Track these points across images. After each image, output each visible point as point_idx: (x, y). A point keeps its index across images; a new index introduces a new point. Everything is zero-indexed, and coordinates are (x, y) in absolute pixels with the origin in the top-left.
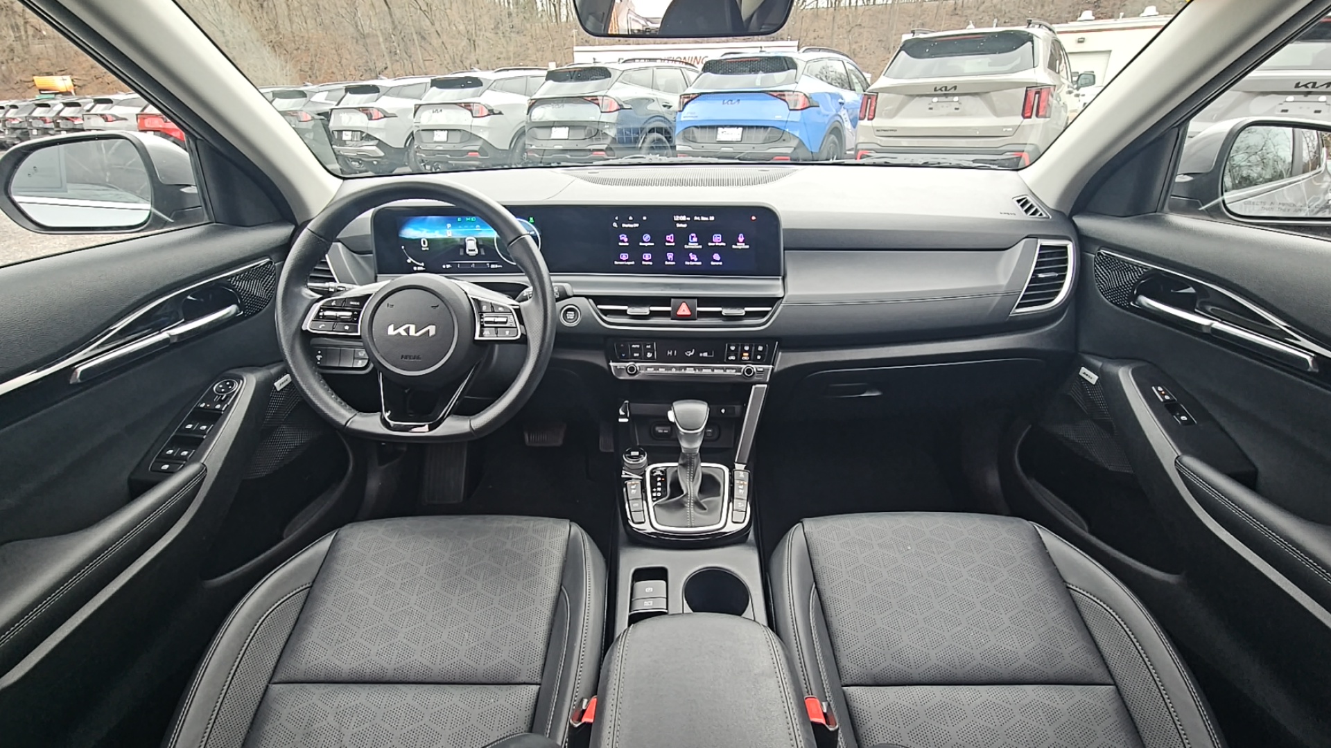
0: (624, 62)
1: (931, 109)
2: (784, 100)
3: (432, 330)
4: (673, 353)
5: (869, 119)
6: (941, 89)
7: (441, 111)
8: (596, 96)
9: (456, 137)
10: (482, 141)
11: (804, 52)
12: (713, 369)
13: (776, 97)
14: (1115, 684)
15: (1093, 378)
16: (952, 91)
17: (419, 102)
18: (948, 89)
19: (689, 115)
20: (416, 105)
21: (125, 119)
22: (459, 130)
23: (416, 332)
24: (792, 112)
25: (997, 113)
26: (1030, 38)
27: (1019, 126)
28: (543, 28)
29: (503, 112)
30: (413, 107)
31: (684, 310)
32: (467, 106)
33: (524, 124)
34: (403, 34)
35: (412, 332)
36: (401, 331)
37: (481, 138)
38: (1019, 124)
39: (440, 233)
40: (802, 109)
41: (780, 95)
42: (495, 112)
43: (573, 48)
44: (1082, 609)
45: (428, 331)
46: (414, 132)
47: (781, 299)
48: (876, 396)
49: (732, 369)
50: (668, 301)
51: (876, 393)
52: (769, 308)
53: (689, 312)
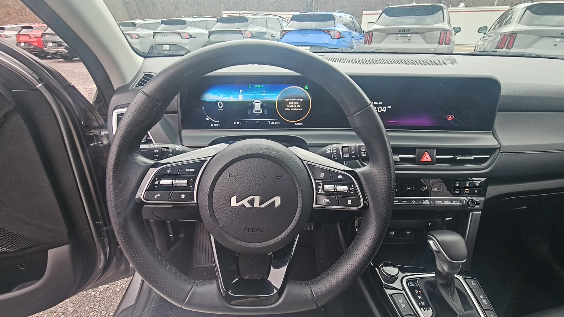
0: (254, 15)
1: (397, 40)
2: (329, 34)
3: (277, 201)
4: (412, 188)
5: (368, 44)
6: (402, 31)
7: (167, 35)
8: (241, 30)
9: (174, 48)
10: (186, 50)
11: (337, 13)
12: (443, 201)
13: (325, 32)
16: (408, 32)
17: (156, 31)
18: (406, 31)
19: (285, 40)
20: (154, 33)
21: (11, 37)
22: (176, 45)
23: (262, 204)
24: (333, 40)
25: (427, 42)
26: (442, 9)
27: (437, 48)
28: (208, 2)
29: (196, 37)
30: (153, 33)
31: (427, 158)
32: (179, 33)
33: (206, 43)
34: (144, 3)
35: (257, 204)
36: (245, 202)
37: (186, 49)
38: (437, 47)
39: (234, 97)
40: (337, 39)
41: (328, 32)
42: (193, 37)
43: (222, 12)
45: (274, 202)
46: (154, 45)
47: (498, 148)
48: (524, 209)
49: (457, 200)
50: (417, 150)
51: (525, 207)
52: (488, 156)
53: (429, 159)
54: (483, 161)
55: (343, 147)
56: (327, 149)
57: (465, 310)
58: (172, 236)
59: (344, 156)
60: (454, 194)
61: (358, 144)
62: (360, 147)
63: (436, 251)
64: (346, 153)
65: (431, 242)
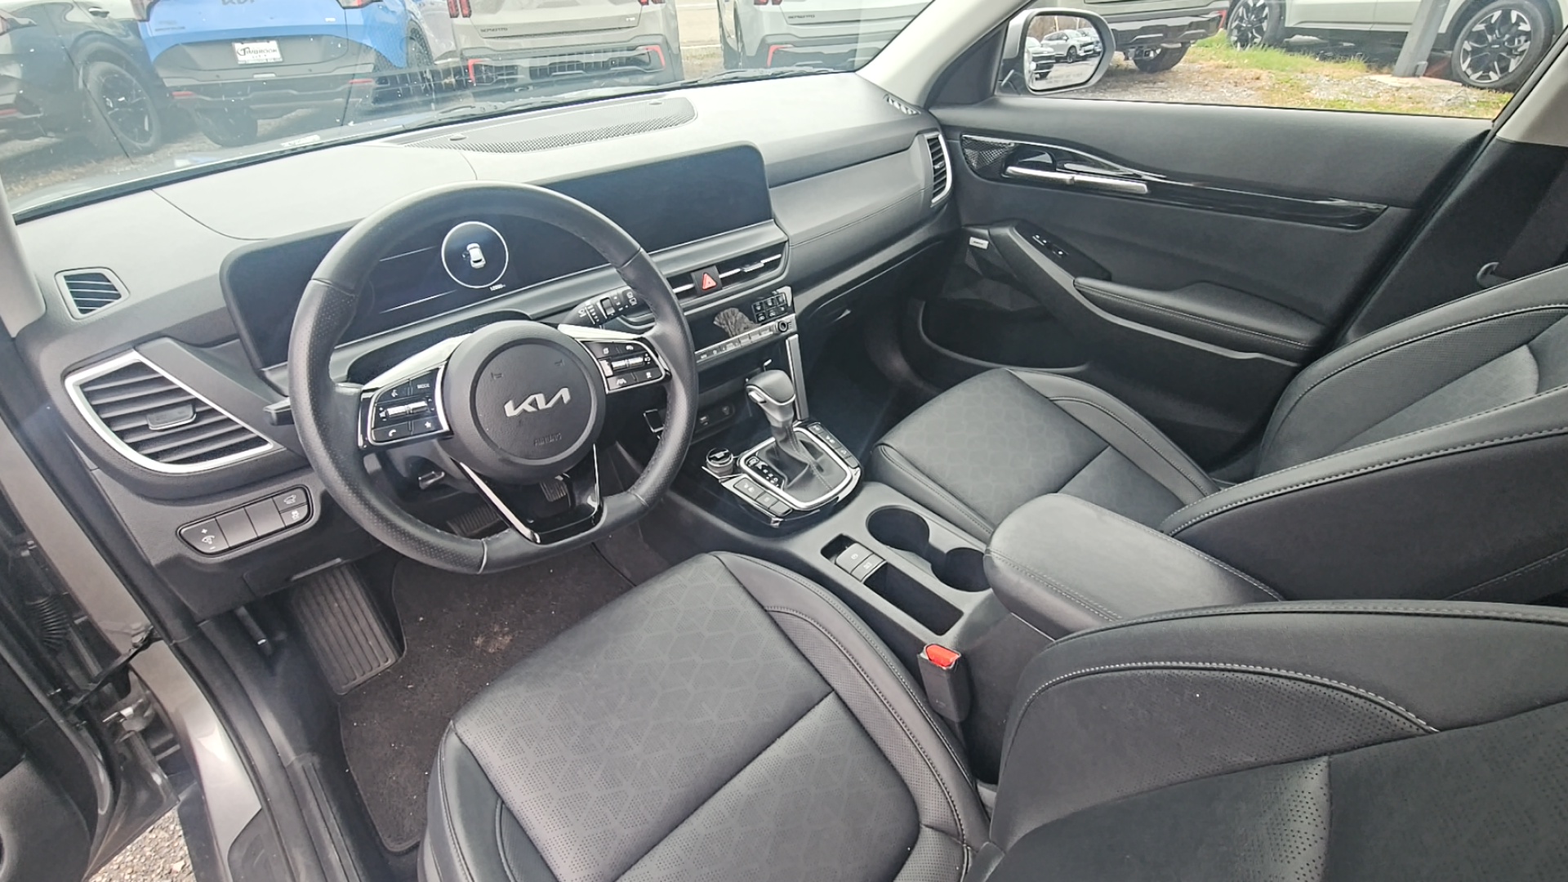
3: (565, 394)
5: (464, 16)
12: (749, 336)
14: (1110, 444)
15: (984, 244)
23: (547, 403)
27: (640, 14)
31: (709, 282)
35: (542, 405)
36: (526, 406)
44: (1066, 408)
45: (561, 398)
47: (785, 242)
48: (847, 315)
49: (765, 330)
50: (693, 275)
51: (848, 312)
52: (778, 256)
53: (713, 284)
54: (775, 264)
55: (602, 301)
56: (580, 312)
57: (816, 458)
58: (264, 641)
59: (608, 314)
60: (759, 322)
61: (620, 291)
62: (625, 293)
63: (762, 402)
64: (609, 307)
65: (752, 394)
